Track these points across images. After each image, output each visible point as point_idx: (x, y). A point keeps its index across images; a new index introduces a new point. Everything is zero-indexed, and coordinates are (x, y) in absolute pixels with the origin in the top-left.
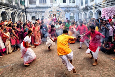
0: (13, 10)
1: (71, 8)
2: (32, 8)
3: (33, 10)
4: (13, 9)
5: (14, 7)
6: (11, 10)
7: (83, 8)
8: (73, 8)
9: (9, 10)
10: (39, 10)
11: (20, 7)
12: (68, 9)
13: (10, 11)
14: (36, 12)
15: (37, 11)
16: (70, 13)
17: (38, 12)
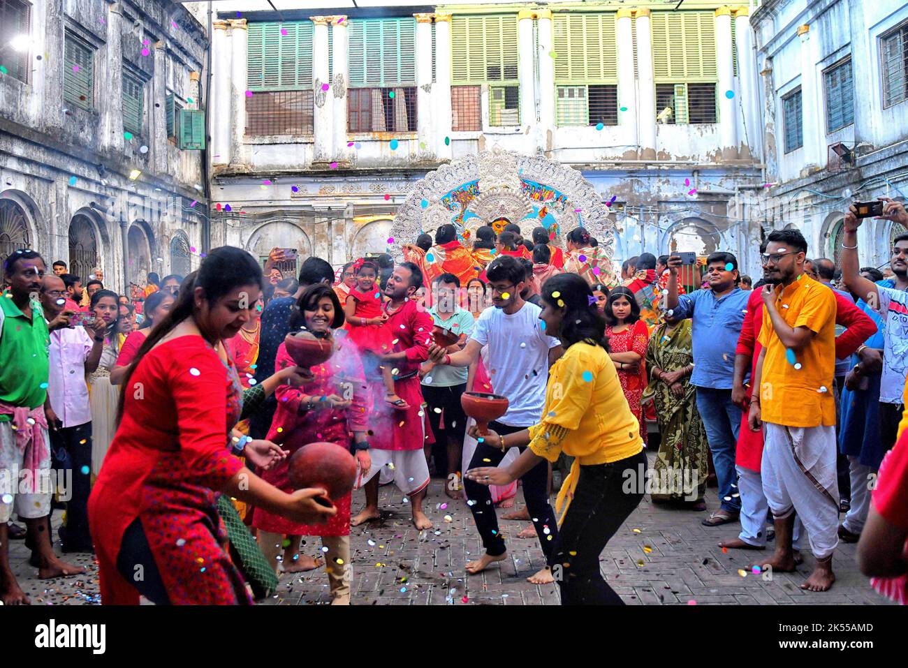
0: (94, 189)
1: (671, 172)
2: (272, 177)
3: (283, 195)
4: (95, 176)
5: (108, 164)
6: (80, 184)
7: (813, 172)
8: (697, 171)
9: (62, 183)
10: (338, 197)
11: (162, 168)
12: (639, 190)
13: (64, 192)
14: (309, 214)
15: (319, 205)
16: (664, 224)
17: (331, 213)
